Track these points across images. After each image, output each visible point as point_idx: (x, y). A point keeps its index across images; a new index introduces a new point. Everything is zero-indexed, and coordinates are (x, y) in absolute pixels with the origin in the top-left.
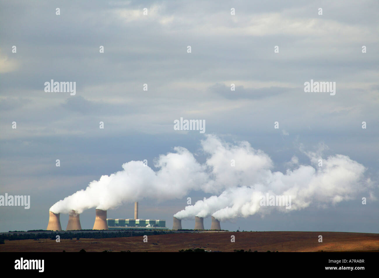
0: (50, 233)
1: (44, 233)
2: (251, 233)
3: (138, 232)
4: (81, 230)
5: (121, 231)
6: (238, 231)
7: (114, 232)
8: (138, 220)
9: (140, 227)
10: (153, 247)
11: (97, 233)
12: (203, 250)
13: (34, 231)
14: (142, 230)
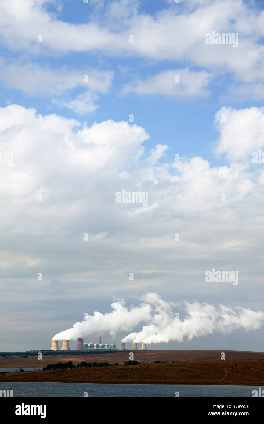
0: (53, 351)
1: (49, 352)
2: (164, 351)
3: (101, 351)
4: (70, 350)
5: (91, 351)
6: (156, 350)
7: (88, 351)
8: (101, 344)
9: (102, 349)
10: (110, 359)
11: (78, 352)
12: (137, 361)
13: (44, 350)
14: (103, 350)
